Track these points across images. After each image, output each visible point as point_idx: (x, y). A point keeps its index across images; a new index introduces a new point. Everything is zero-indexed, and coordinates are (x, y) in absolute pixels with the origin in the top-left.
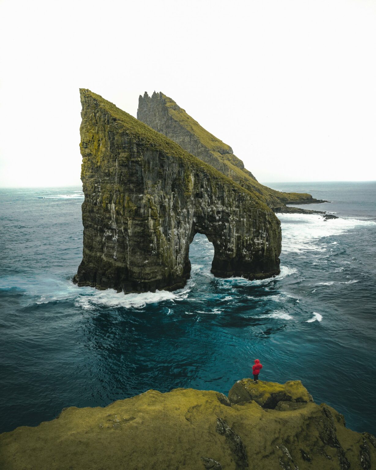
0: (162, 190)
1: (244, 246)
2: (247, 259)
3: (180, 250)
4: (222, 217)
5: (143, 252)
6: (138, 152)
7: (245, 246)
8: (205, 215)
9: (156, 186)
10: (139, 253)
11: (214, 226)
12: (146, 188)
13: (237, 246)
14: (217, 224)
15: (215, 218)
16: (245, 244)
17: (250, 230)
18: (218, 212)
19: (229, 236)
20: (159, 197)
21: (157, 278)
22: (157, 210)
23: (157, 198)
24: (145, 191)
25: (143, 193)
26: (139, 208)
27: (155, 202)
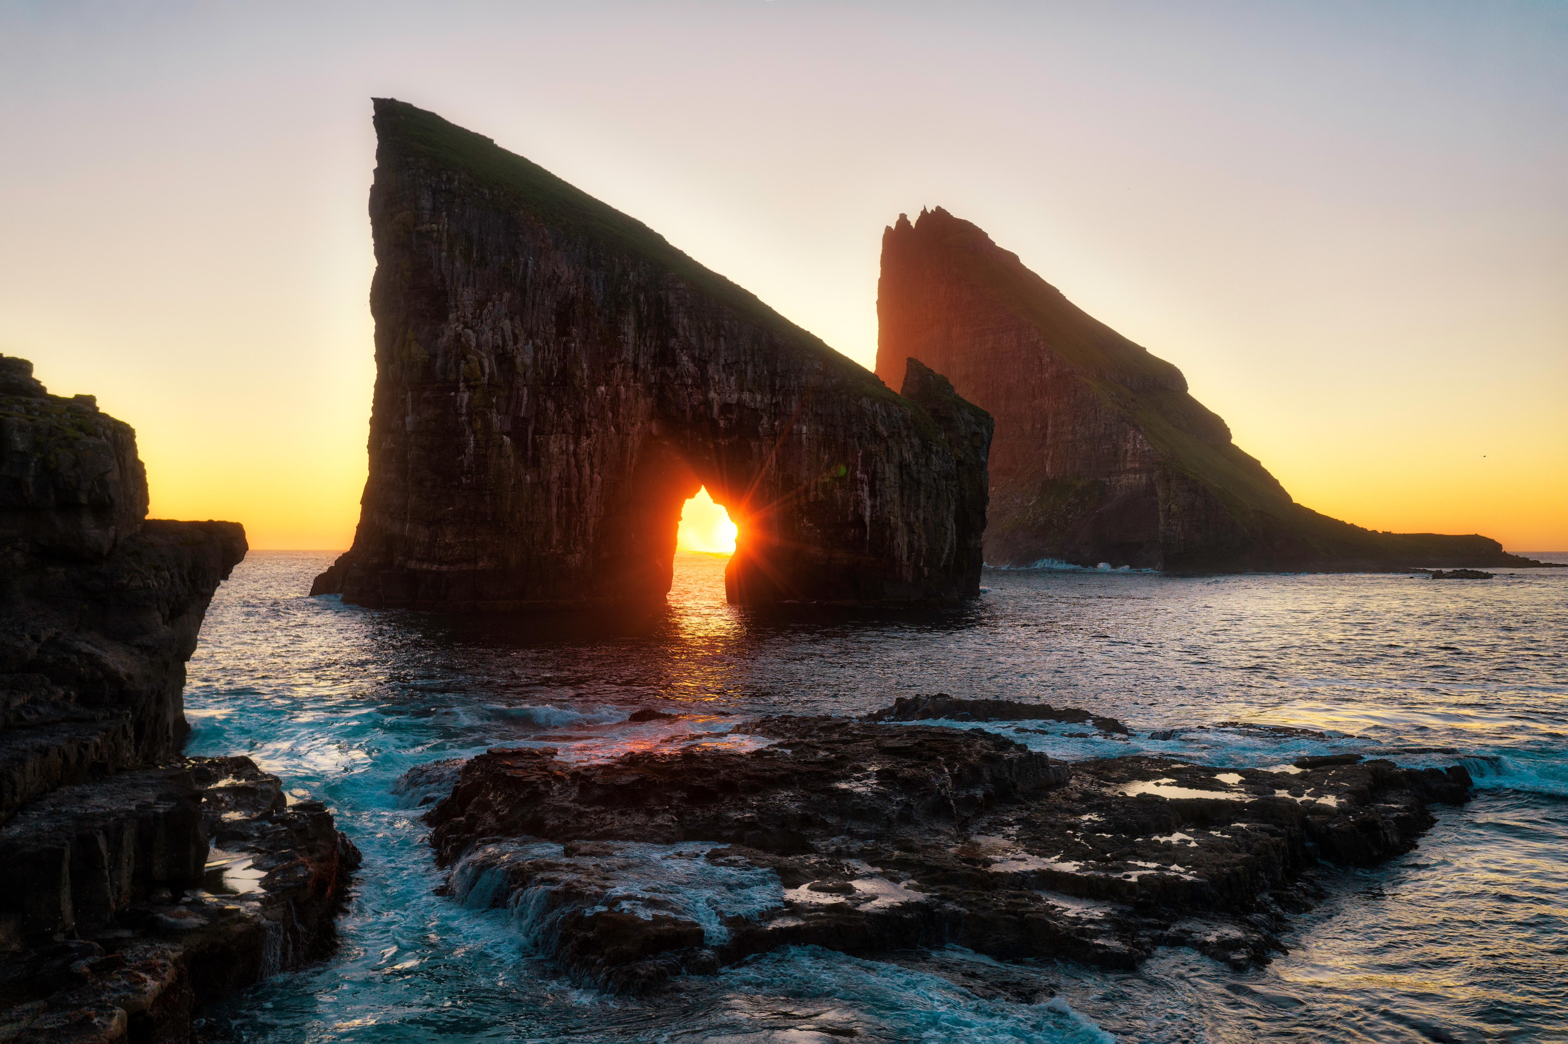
0: (511, 320)
4: (740, 421)
6: (435, 209)
7: (806, 509)
9: (490, 304)
10: (429, 484)
12: (456, 306)
15: (717, 423)
16: (803, 502)
18: (726, 408)
20: (495, 333)
21: (481, 564)
22: (481, 365)
23: (488, 335)
24: (451, 316)
25: (446, 318)
26: (434, 356)
27: (479, 346)
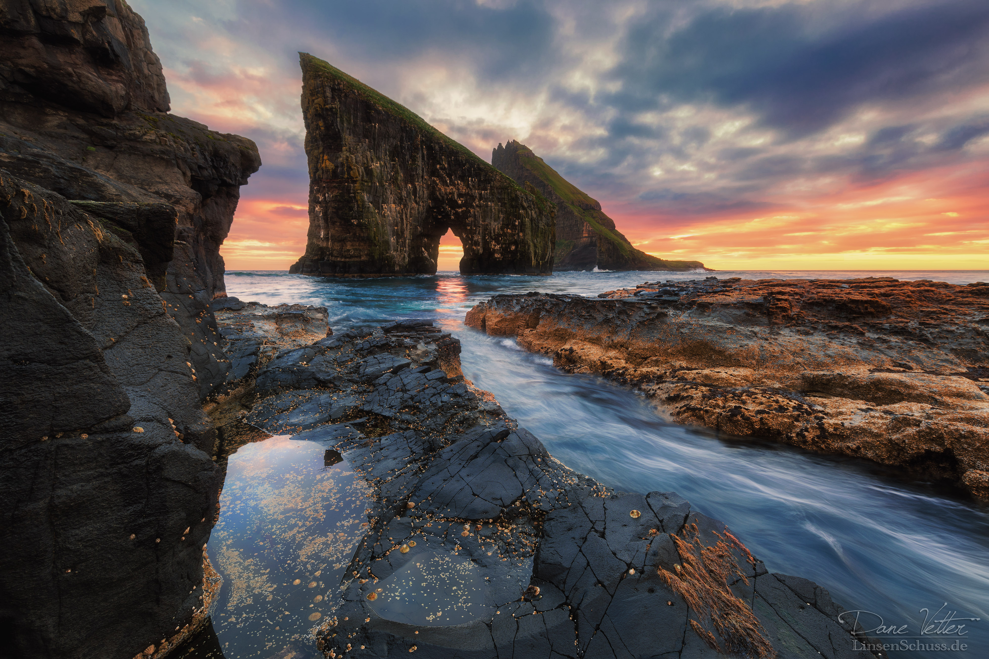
0: (370, 152)
1: (491, 238)
2: (496, 255)
3: (403, 233)
4: (466, 201)
5: (343, 222)
6: (333, 98)
7: (493, 237)
8: (443, 197)
9: (360, 144)
10: (338, 224)
11: (456, 214)
12: (346, 144)
13: (484, 238)
14: (460, 210)
15: (457, 202)
16: (493, 234)
17: (499, 217)
18: (460, 195)
19: (475, 226)
20: (363, 157)
21: (363, 258)
22: (358, 171)
23: (360, 158)
24: (344, 148)
25: (341, 151)
26: (337, 167)
27: (356, 162)
